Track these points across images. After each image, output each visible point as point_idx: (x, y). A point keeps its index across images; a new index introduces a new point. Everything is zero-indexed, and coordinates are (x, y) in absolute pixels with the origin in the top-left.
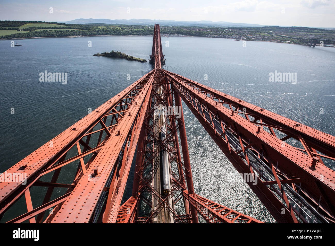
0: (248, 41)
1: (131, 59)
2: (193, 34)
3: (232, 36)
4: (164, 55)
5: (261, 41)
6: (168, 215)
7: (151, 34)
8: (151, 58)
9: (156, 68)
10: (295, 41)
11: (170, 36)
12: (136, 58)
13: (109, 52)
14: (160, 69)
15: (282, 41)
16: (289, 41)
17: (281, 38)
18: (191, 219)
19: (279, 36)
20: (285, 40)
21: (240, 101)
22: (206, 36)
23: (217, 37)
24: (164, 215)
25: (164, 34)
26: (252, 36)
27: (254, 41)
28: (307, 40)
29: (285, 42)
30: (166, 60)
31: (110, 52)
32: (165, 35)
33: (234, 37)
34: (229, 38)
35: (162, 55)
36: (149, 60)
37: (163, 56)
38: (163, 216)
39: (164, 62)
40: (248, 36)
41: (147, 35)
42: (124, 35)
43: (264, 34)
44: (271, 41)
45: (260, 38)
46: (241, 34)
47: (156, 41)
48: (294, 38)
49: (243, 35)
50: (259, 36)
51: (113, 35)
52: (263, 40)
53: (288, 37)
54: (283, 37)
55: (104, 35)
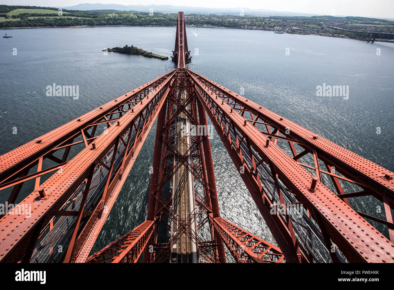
0: (294, 34)
1: (149, 56)
2: (226, 25)
3: (273, 28)
4: (190, 51)
5: (309, 34)
6: (189, 241)
7: (174, 25)
8: (173, 54)
9: (179, 67)
10: (351, 35)
11: (197, 27)
12: (156, 55)
13: (122, 47)
14: (184, 69)
15: (335, 35)
16: (343, 34)
17: (333, 31)
18: (216, 246)
19: (331, 28)
20: (339, 34)
21: (260, 108)
22: (242, 27)
23: (255, 29)
24: (185, 241)
25: (190, 24)
26: (298, 27)
27: (300, 34)
28: (365, 34)
29: (338, 36)
30: (192, 57)
31: (124, 47)
32: (191, 26)
33: (277, 29)
34: (270, 30)
35: (188, 51)
36: (171, 57)
37: (189, 53)
38: (183, 243)
39: (190, 60)
40: (294, 28)
41: (169, 25)
42: (141, 25)
43: (312, 26)
44: (321, 35)
45: (309, 31)
46: (285, 26)
47: (179, 33)
48: (350, 31)
49: (287, 27)
50: (306, 28)
51: (127, 25)
52: (311, 33)
53: (342, 30)
54: (336, 29)
55: (116, 25)
